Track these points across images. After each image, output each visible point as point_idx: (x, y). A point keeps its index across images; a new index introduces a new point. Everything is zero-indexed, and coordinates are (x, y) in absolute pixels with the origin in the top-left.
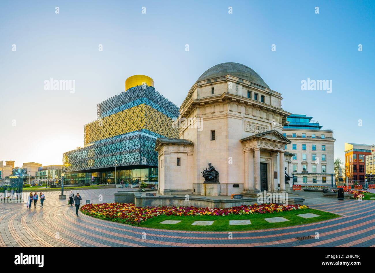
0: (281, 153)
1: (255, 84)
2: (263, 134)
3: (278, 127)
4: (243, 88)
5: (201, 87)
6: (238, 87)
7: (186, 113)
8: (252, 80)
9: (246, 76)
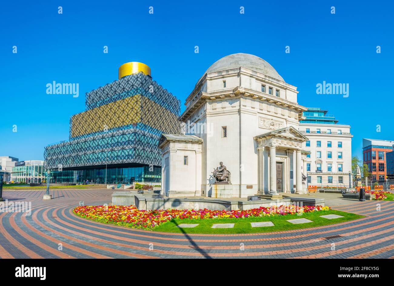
0: (298, 151)
1: (269, 77)
2: (279, 131)
3: (294, 123)
4: (257, 81)
5: (211, 80)
6: (251, 81)
7: (193, 107)
8: (267, 73)
9: (260, 69)
